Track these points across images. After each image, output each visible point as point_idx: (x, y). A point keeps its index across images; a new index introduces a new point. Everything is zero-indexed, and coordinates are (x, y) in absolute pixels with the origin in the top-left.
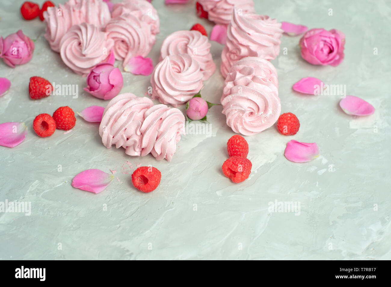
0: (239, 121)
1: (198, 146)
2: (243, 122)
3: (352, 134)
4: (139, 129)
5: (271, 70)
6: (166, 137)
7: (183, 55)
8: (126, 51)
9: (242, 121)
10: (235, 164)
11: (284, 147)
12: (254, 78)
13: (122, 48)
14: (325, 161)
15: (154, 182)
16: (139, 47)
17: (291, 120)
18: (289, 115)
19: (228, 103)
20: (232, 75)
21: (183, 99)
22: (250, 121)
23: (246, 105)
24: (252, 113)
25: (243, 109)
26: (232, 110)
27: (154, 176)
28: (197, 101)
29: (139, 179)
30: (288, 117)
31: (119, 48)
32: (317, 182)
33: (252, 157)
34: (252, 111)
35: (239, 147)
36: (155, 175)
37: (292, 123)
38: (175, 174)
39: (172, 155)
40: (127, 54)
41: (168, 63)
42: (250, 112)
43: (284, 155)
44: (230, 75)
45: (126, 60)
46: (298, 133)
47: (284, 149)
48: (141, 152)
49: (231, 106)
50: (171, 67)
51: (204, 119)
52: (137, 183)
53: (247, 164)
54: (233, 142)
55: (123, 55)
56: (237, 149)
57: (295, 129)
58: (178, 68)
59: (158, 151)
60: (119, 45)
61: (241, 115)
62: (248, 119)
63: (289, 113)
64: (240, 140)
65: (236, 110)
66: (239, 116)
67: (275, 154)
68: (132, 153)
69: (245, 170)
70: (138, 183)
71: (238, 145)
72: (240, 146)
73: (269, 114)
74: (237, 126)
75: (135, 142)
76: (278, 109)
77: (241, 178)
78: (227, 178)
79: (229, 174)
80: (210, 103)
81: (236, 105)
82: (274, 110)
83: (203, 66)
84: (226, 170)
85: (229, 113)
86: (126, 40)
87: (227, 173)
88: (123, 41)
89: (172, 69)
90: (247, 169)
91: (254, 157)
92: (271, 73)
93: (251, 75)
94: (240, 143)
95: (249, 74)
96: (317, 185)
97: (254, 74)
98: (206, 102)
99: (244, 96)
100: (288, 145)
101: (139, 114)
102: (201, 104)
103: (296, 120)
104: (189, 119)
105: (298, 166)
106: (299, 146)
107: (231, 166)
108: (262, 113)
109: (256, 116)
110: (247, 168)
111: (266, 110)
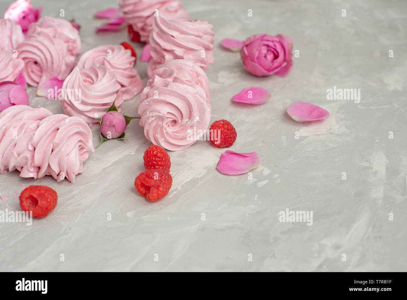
0: (159, 131)
1: (111, 165)
2: (165, 133)
3: (302, 142)
4: (30, 143)
5: (198, 73)
6: (63, 150)
7: (98, 68)
8: (39, 74)
9: (163, 131)
10: (149, 177)
11: (217, 160)
12: (176, 80)
13: (35, 71)
14: (267, 172)
15: (45, 202)
16: (52, 67)
17: (224, 128)
18: (222, 122)
19: (144, 111)
20: (152, 81)
21: (96, 115)
22: (172, 131)
23: (164, 110)
24: (175, 122)
25: (161, 115)
26: (148, 118)
27: (44, 195)
28: (111, 114)
29: (28, 202)
30: (221, 124)
31: (32, 72)
32: (256, 195)
33: (175, 173)
34: (175, 118)
35: (157, 159)
36: (46, 194)
37: (226, 131)
38: (78, 197)
39: (73, 173)
40: (41, 77)
41: (78, 76)
42: (172, 119)
43: (217, 169)
44: (149, 81)
45: (40, 84)
46: (234, 144)
47: (217, 163)
48: (38, 172)
49: (148, 113)
50: (81, 79)
51: (121, 137)
52: (25, 206)
53: (165, 177)
54: (149, 153)
55: (37, 79)
56: (154, 162)
57: (231, 138)
58: (91, 80)
59: (55, 169)
60: (31, 68)
61: (160, 123)
62: (171, 130)
63: (222, 120)
64: (157, 151)
65: (153, 117)
66: (157, 125)
67: (205, 168)
68: (26, 174)
69: (162, 183)
70: (28, 207)
71: (156, 156)
72: (158, 157)
73: (196, 121)
74: (157, 138)
75: (27, 159)
76: (205, 113)
77: (157, 193)
78: (142, 197)
79: (144, 192)
80: (129, 117)
81: (153, 111)
82: (202, 116)
83: (125, 82)
84: (140, 187)
85: (145, 122)
86: (38, 59)
87: (142, 189)
88: (36, 63)
89: (83, 81)
90: (164, 182)
91: (178, 173)
92: (198, 76)
93: (172, 77)
94: (157, 153)
95: (170, 75)
96: (256, 199)
97: (175, 75)
98: (123, 116)
99: (161, 99)
100: (222, 157)
101: (31, 125)
102: (117, 118)
103: (230, 127)
104: (104, 138)
105: (234, 179)
106: (235, 158)
107: (144, 180)
108: (187, 120)
109: (179, 125)
110: (165, 180)
111: (190, 116)
